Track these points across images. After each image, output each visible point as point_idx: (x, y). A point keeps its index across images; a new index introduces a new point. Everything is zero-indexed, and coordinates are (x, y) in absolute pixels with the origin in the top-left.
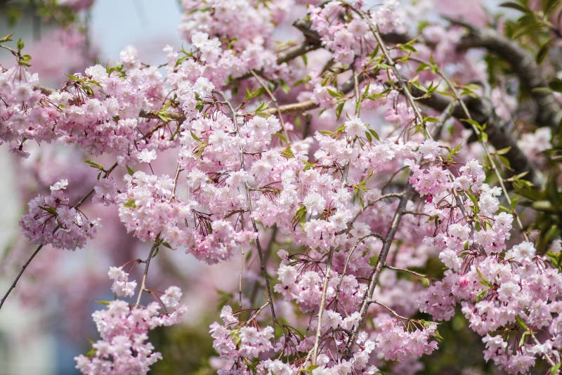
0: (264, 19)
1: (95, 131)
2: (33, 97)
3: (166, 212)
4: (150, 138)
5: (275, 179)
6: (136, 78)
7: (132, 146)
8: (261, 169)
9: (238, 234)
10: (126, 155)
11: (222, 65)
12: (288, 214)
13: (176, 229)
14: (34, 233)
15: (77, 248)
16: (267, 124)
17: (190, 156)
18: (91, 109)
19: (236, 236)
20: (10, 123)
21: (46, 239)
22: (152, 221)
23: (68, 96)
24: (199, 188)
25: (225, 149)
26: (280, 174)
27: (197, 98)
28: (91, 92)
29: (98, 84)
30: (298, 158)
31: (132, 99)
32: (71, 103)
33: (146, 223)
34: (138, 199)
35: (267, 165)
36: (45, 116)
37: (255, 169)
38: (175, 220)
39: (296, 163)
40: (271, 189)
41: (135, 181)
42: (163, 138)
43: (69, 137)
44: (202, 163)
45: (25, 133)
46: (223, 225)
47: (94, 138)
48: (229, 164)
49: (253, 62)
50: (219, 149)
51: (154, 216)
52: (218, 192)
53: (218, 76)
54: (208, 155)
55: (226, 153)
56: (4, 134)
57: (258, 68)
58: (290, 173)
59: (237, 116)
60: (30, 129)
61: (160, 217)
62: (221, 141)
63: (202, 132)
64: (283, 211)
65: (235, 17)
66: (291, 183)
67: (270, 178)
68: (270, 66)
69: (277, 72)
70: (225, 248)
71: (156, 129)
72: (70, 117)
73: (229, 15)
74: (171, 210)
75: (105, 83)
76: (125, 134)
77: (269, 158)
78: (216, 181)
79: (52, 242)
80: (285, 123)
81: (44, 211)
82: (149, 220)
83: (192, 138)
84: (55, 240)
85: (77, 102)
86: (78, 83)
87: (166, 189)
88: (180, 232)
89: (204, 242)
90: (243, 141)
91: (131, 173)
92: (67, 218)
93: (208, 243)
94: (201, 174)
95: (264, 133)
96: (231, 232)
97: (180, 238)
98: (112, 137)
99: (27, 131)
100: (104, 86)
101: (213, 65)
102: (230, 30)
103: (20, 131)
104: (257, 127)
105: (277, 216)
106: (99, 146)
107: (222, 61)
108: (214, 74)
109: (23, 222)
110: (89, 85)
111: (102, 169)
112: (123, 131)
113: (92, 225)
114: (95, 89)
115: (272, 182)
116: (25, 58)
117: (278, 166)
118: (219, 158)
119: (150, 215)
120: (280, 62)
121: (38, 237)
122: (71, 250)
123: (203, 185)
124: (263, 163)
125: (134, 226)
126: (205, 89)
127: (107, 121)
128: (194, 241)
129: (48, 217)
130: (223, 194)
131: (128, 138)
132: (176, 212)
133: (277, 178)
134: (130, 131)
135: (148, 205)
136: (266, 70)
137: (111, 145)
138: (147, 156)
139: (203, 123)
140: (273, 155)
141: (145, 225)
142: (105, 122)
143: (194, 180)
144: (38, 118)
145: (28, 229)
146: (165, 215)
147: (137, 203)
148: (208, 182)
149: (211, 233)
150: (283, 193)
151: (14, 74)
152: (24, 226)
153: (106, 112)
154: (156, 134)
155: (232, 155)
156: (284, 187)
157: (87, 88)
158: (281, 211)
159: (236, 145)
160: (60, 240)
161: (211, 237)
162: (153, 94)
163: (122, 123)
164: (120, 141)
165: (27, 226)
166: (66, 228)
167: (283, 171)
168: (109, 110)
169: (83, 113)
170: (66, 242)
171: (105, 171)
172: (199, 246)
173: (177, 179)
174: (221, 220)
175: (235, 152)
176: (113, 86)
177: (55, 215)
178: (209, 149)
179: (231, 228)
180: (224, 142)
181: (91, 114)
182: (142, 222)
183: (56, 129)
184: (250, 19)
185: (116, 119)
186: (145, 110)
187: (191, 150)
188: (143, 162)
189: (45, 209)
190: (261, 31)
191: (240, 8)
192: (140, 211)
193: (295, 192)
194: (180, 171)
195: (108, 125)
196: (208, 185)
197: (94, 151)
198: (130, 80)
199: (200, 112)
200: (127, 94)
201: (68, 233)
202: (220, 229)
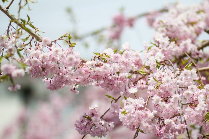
0: (192, 31)
1: (108, 79)
2: (76, 62)
3: (141, 115)
4: (136, 84)
5: (195, 99)
6: (128, 54)
7: (127, 87)
8: (188, 94)
9: (177, 126)
10: (124, 91)
11: (169, 49)
12: (201, 115)
13: (147, 124)
14: (81, 129)
15: (103, 136)
16: (191, 73)
17: (153, 89)
18: (105, 68)
19: (176, 127)
20: (67, 76)
21: (87, 131)
22: (134, 120)
23: (95, 63)
24: (158, 104)
25: (170, 85)
26: (197, 97)
27: (157, 62)
28: (105, 60)
29: (109, 57)
30: (206, 89)
31: (126, 64)
32: (97, 66)
33: (132, 121)
34: (127, 109)
35: (191, 92)
36: (84, 72)
37: (185, 95)
38: (146, 119)
39: (205, 91)
40: (193, 104)
41: (127, 102)
42: (142, 84)
43: (97, 83)
44: (159, 92)
45: (75, 81)
46: (170, 121)
47: (107, 82)
48: (172, 93)
49: (186, 49)
50: (167, 85)
51: (135, 118)
52: (167, 105)
53: (168, 53)
54: (162, 88)
55: (171, 87)
56: (64, 81)
57: (188, 52)
58: (202, 96)
59: (176, 70)
60: (77, 79)
61: (138, 118)
62: (168, 81)
63: (159, 78)
64: (199, 114)
65: (177, 29)
66: (203, 101)
67: (192, 99)
68: (194, 51)
69: (198, 54)
70: (173, 136)
71: (139, 80)
72: (96, 73)
73: (174, 28)
74: (144, 114)
75: (113, 56)
76: (122, 80)
77: (192, 89)
78: (166, 101)
79: (89, 133)
80: (202, 76)
81: (86, 119)
82: (133, 119)
83: (154, 80)
84: (91, 132)
85: (99, 66)
86: (100, 56)
87: (141, 104)
88: (149, 126)
89: (161, 130)
90: (179, 81)
91: (126, 99)
92: (96, 122)
93: (163, 131)
94: (159, 97)
95: (189, 77)
96: (174, 125)
97: (149, 129)
98: (116, 82)
99: (76, 79)
100: (112, 58)
101: (165, 49)
102: (175, 36)
103: (72, 80)
104: (186, 75)
105: (196, 116)
106: (110, 86)
107: (169, 47)
108: (166, 53)
109: (76, 124)
110: (105, 58)
111: (113, 99)
112: (122, 79)
113: (109, 126)
114: (108, 59)
115: (193, 100)
116: (73, 44)
117: (196, 93)
118: (167, 89)
119: (133, 117)
120: (199, 49)
121: (82, 131)
122: (99, 138)
123: (160, 103)
124: (189, 91)
125: (126, 123)
126: (160, 58)
127: (114, 74)
128: (156, 130)
129: (88, 121)
130: (169, 107)
131: (124, 82)
132: (146, 116)
133: (196, 98)
134: (125, 79)
135: (132, 112)
136: (193, 53)
137: (116, 85)
138: (133, 90)
139: (160, 73)
140: (194, 87)
141: (131, 122)
142: (112, 74)
143: (155, 100)
144: (81, 73)
145: (78, 127)
146: (141, 117)
147: (127, 111)
148: (162, 101)
149: (164, 126)
150: (198, 105)
151: (67, 51)
152: (76, 126)
153: (113, 70)
154: (139, 82)
155: (173, 88)
156: (199, 103)
157: (104, 59)
158: (198, 114)
159: (175, 83)
160: (93, 132)
161: (164, 128)
162: (138, 63)
163: (121, 75)
164: (120, 83)
165: (78, 126)
166: (96, 126)
167: (199, 95)
168: (114, 68)
169: (102, 70)
170: (96, 133)
171: (115, 100)
172: (158, 132)
173: (148, 101)
174: (169, 119)
175: (175, 86)
176: (116, 58)
177: (91, 120)
178: (163, 85)
179: (173, 123)
180: (169, 82)
181: (106, 70)
182: (130, 121)
183: (89, 78)
184: (185, 31)
185: (118, 73)
186: (133, 70)
187: (153, 86)
188: (131, 93)
189: (86, 118)
190: (190, 37)
191: (179, 25)
192: (128, 115)
193: (205, 105)
194: (150, 97)
195: (114, 76)
196: (162, 102)
197: (108, 89)
198: (125, 55)
199: (158, 69)
200: (123, 61)
201: (97, 128)
202: (168, 124)
